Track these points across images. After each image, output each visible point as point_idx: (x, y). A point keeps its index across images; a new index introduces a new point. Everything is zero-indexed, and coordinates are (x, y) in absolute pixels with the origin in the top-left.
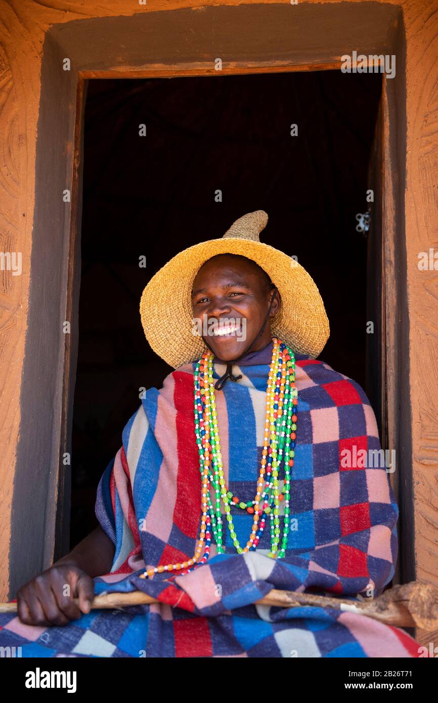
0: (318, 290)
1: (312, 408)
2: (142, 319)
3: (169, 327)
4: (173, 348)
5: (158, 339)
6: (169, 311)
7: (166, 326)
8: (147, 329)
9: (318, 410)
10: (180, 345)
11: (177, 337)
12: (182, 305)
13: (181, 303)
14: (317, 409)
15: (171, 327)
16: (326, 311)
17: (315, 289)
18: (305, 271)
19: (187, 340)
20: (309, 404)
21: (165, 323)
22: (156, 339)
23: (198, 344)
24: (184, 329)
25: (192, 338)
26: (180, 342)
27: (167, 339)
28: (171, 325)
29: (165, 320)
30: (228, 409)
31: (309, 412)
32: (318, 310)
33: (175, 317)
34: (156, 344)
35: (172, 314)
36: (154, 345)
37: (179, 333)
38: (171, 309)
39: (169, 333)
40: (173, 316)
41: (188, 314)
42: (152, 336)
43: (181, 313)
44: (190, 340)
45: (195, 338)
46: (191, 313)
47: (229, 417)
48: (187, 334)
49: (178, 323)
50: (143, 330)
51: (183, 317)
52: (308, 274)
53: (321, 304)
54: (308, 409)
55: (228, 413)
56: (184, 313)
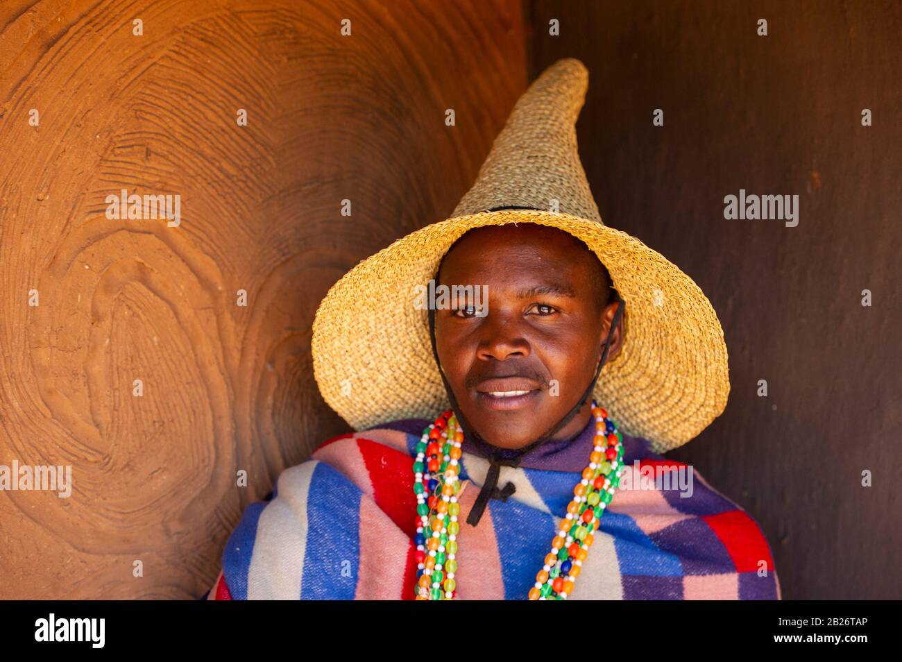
0: (722, 334)
1: (687, 572)
2: (314, 340)
3: (369, 353)
4: (368, 397)
5: (339, 378)
6: (372, 323)
7: (362, 352)
8: (321, 359)
9: (701, 579)
10: (385, 391)
11: (382, 374)
12: (402, 310)
13: (401, 306)
14: (698, 575)
15: (372, 354)
16: (729, 372)
17: (716, 331)
18: (703, 296)
19: (400, 380)
20: (681, 560)
21: (361, 346)
22: (335, 378)
23: (423, 389)
24: (398, 358)
25: (412, 377)
26: (385, 385)
27: (359, 379)
28: (373, 350)
29: (360, 341)
30: (501, 552)
31: (681, 579)
32: (713, 366)
33: (384, 333)
34: (333, 389)
35: (379, 326)
36: (328, 390)
37: (386, 366)
38: (379, 318)
39: (366, 365)
40: (379, 332)
41: (413, 328)
42: (327, 372)
43: (398, 325)
44: (408, 381)
45: (418, 377)
46: (418, 325)
47: (503, 571)
48: (403, 368)
49: (387, 345)
50: (313, 361)
51: (400, 334)
52: (707, 301)
53: (721, 358)
54: (680, 573)
55: (502, 560)
56: (404, 326)
